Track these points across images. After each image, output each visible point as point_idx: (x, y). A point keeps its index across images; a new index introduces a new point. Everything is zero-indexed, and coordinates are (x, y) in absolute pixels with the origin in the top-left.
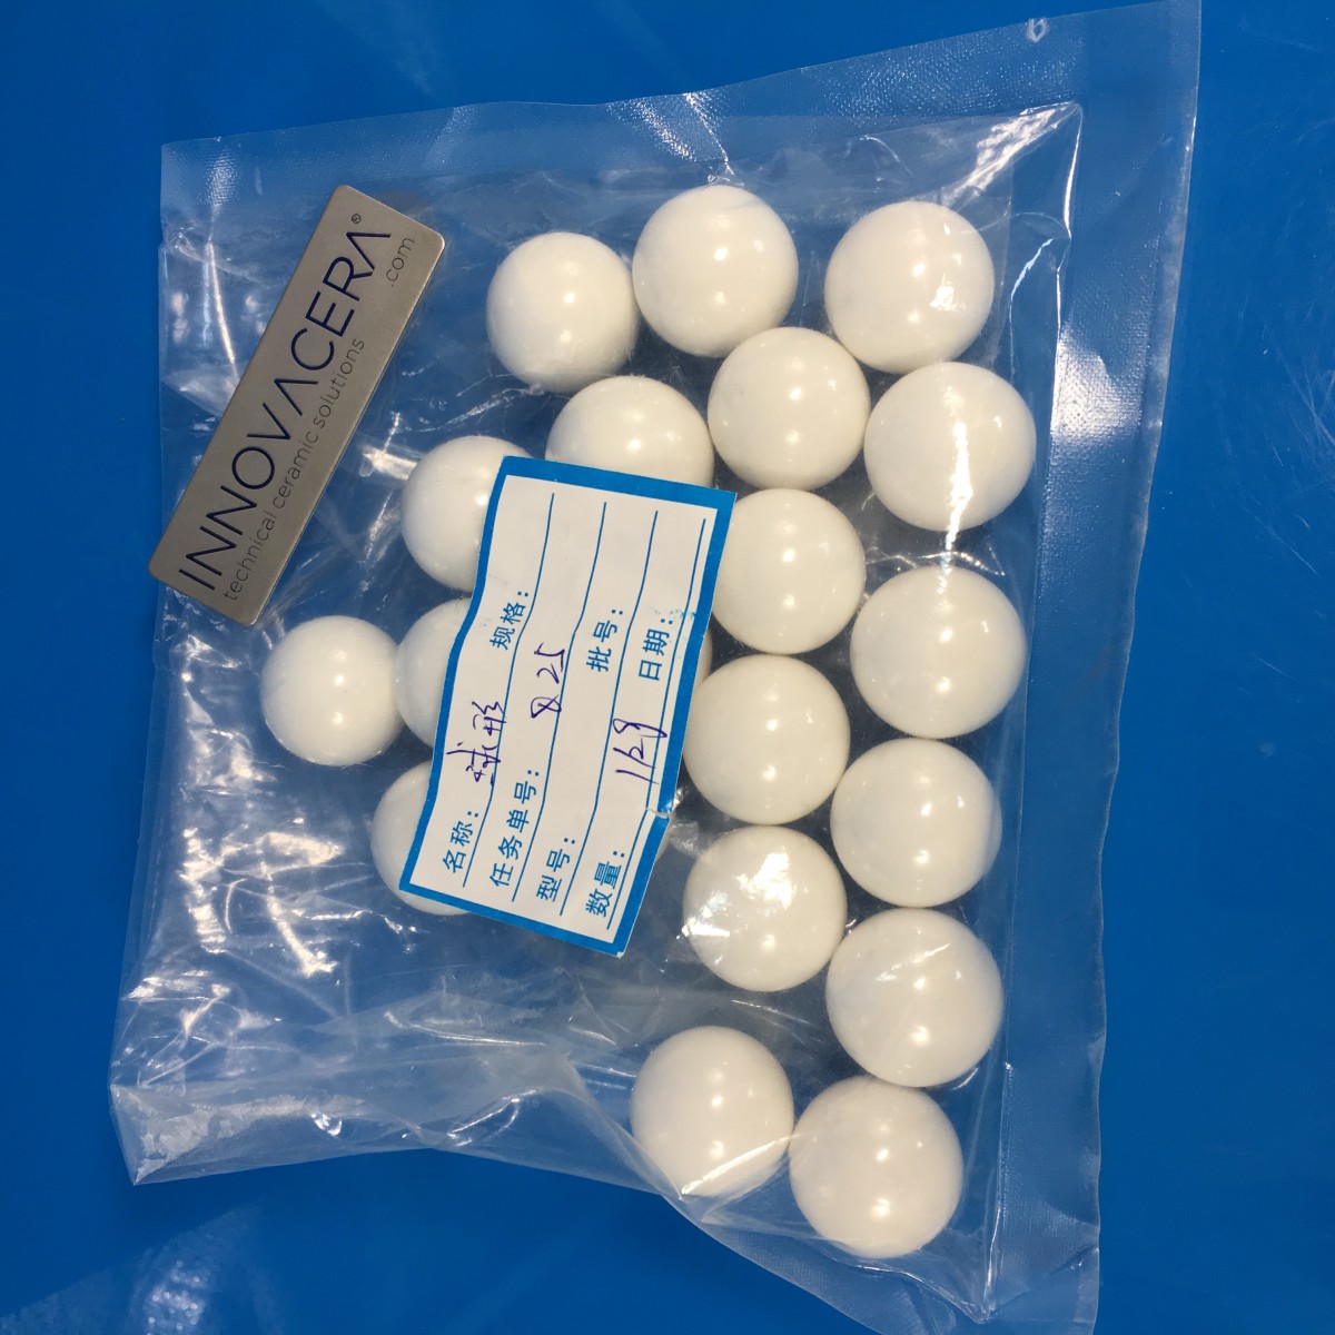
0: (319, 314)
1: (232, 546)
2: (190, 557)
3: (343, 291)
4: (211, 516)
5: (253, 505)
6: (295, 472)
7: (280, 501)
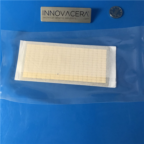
0: (77, 13)
1: (48, 15)
2: (45, 11)
3: (80, 14)
4: (50, 11)
5: (54, 15)
6: (59, 18)
7: (56, 18)
